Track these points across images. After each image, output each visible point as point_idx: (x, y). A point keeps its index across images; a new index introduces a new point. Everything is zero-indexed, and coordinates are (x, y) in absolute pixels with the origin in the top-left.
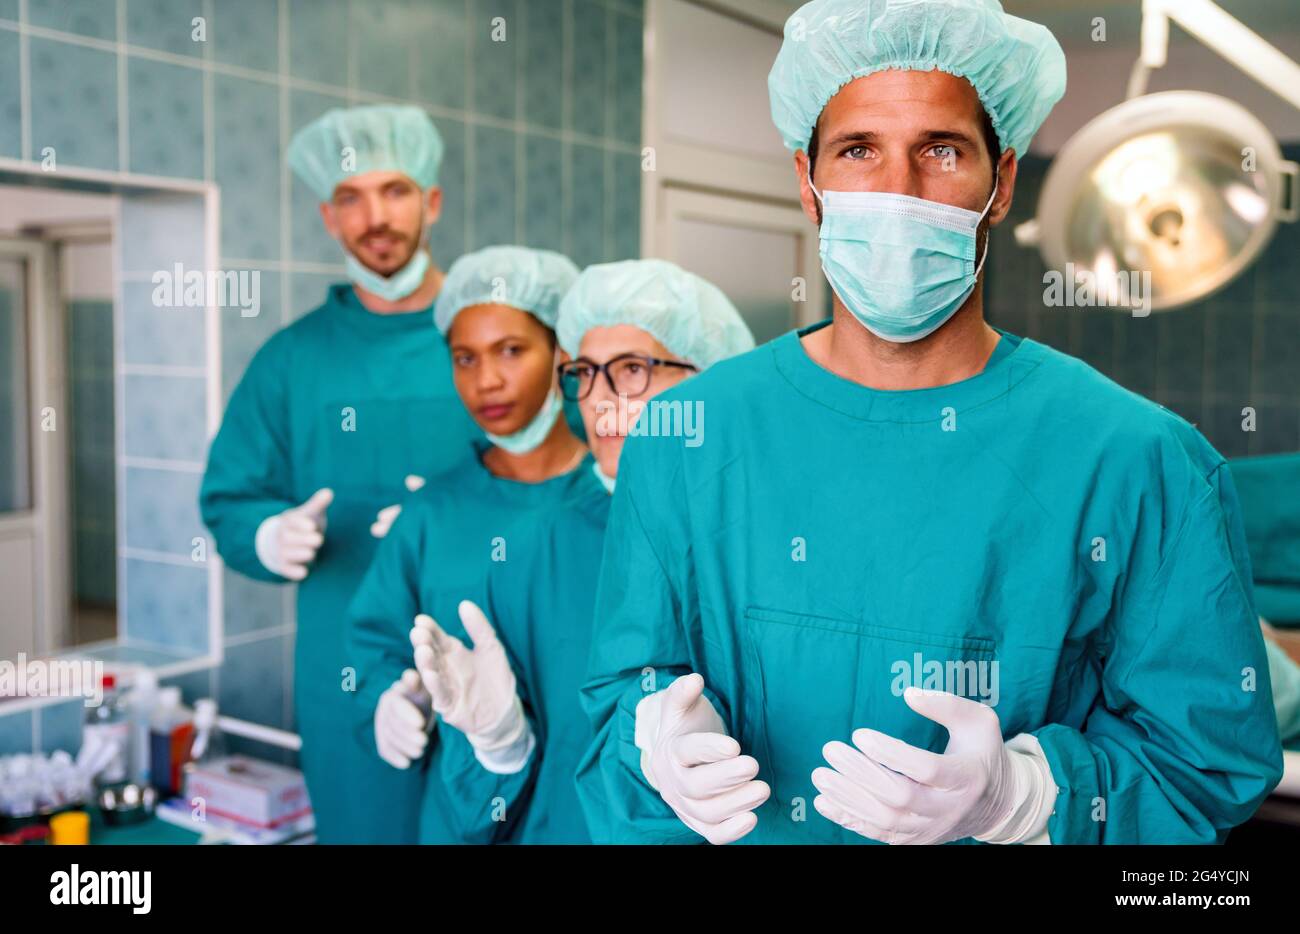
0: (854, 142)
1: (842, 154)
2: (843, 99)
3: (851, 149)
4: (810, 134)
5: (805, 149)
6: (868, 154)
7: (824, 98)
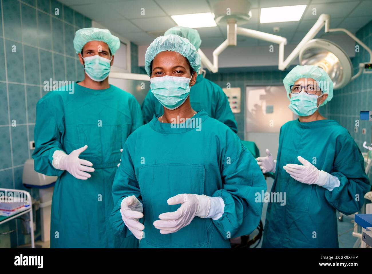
0: (89, 51)
1: (88, 53)
2: (88, 44)
3: (89, 52)
4: (81, 50)
5: (80, 53)
6: (92, 54)
7: (84, 44)
